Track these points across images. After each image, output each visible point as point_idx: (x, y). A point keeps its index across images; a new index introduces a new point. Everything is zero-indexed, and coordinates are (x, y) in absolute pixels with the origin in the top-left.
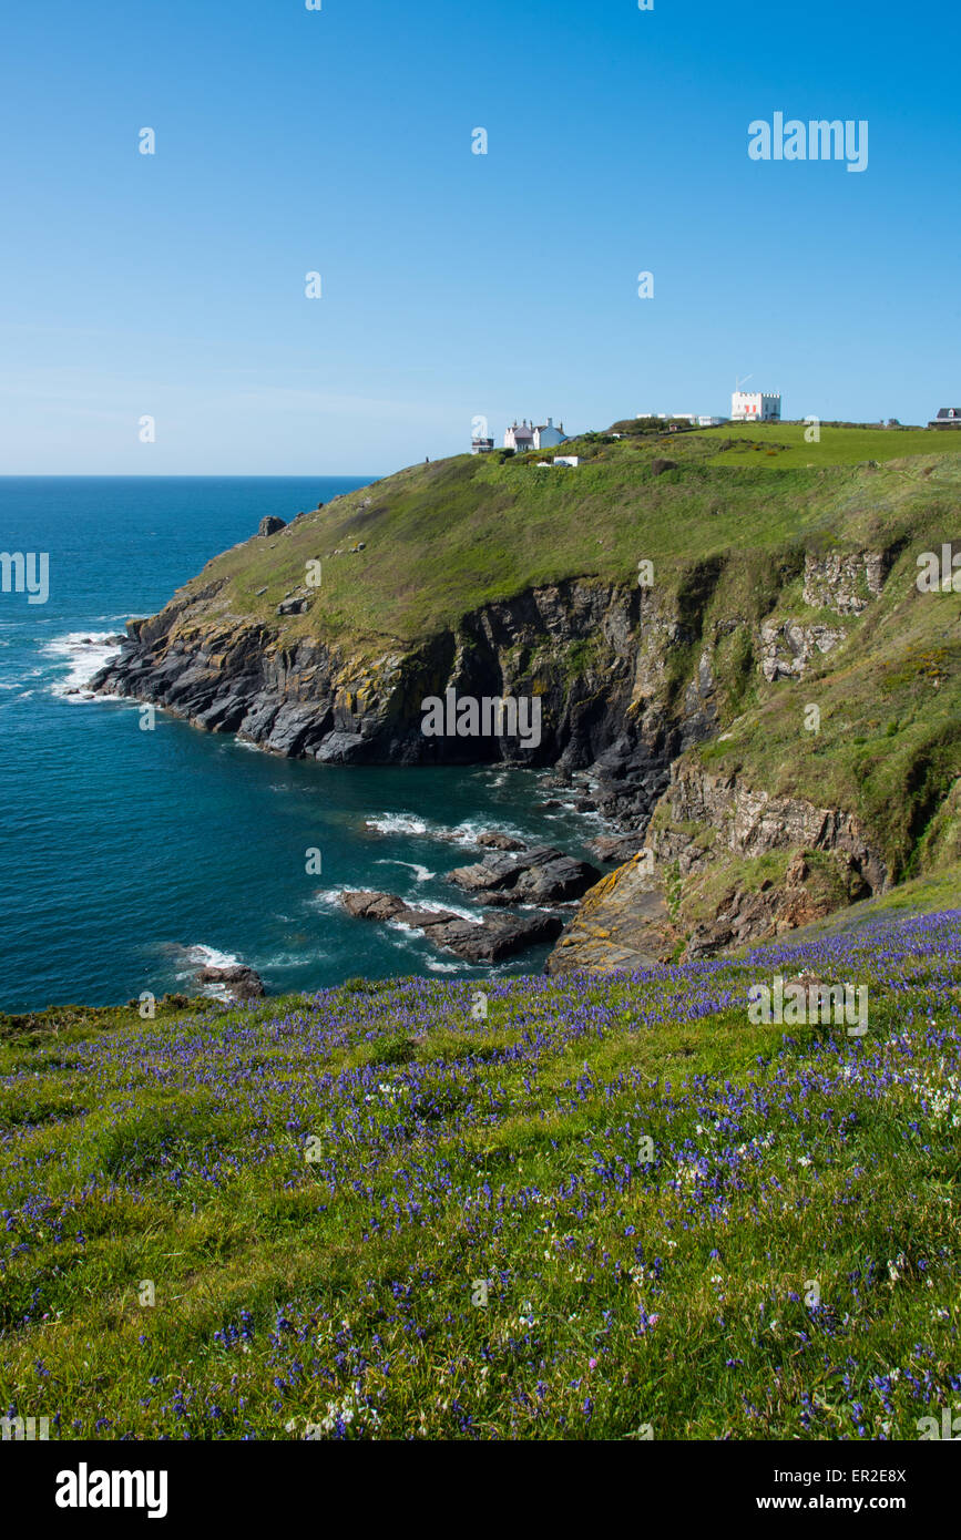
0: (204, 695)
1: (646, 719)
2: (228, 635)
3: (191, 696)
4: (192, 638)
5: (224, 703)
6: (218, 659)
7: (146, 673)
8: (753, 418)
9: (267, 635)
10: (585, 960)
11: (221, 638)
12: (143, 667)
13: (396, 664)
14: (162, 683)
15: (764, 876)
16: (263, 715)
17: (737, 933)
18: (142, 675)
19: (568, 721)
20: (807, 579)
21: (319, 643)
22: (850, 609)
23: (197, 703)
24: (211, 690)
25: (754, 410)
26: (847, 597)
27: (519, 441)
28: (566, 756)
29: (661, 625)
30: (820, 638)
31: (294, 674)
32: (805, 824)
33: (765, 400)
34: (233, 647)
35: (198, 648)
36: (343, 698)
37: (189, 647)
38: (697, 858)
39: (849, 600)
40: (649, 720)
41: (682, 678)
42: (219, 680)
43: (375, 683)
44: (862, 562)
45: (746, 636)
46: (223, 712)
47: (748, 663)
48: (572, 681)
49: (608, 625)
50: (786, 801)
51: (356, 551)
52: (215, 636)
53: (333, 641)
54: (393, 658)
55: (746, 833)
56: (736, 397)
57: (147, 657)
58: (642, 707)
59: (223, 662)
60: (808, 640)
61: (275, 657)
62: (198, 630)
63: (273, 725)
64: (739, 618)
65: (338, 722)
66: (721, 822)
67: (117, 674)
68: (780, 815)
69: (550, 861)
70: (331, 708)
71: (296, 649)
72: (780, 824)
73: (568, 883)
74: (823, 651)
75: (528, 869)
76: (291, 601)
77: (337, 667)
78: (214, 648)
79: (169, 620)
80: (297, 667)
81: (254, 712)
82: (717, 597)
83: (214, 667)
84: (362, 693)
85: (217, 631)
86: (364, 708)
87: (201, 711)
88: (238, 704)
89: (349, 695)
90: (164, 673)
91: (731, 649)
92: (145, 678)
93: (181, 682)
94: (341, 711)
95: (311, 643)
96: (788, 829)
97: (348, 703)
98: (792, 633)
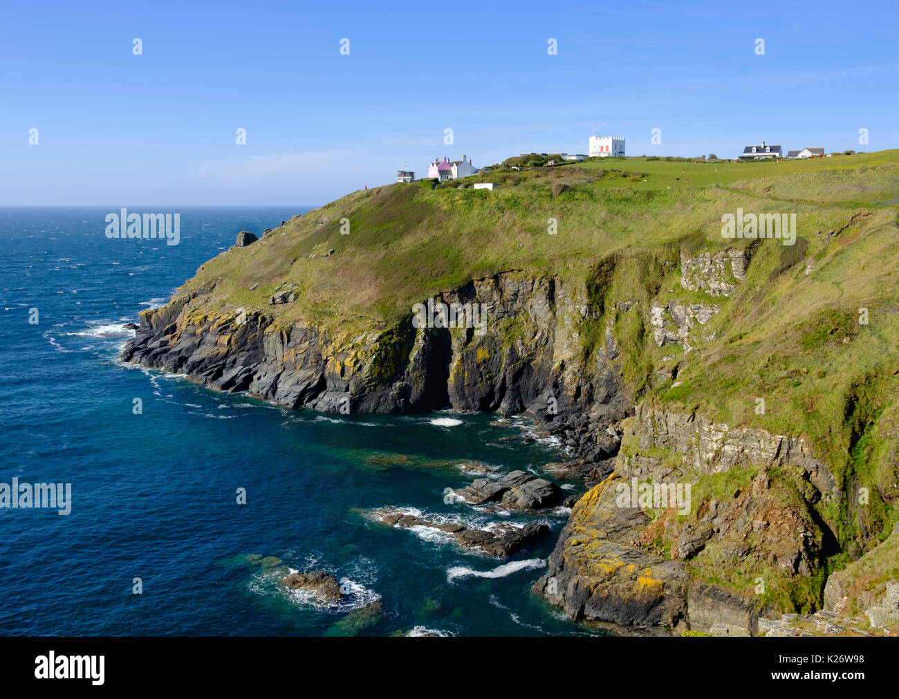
0: (216, 366)
1: (568, 376)
2: (232, 320)
3: (206, 367)
4: (201, 324)
5: (234, 372)
6: (224, 339)
7: (166, 351)
8: (607, 155)
9: (264, 319)
10: (593, 556)
11: (226, 322)
12: (161, 346)
13: (375, 339)
14: (180, 359)
15: (733, 488)
16: (267, 380)
17: (718, 531)
18: (162, 353)
19: (504, 378)
20: (683, 270)
21: (310, 325)
22: (720, 291)
23: (211, 372)
24: (221, 363)
25: (607, 149)
26: (718, 282)
27: (441, 172)
28: (504, 405)
29: (574, 305)
30: (697, 313)
31: (290, 348)
32: (762, 446)
33: (614, 141)
34: (237, 329)
35: (207, 331)
36: (335, 366)
37: (199, 331)
38: (667, 475)
39: (719, 284)
40: (569, 377)
41: (593, 346)
42: (227, 355)
43: (359, 354)
44: (728, 257)
45: (639, 313)
46: (233, 379)
47: (642, 333)
48: (506, 350)
49: (531, 306)
50: (745, 430)
51: (327, 255)
52: (222, 321)
53: (320, 324)
54: (372, 334)
55: (711, 455)
56: (592, 140)
57: (162, 339)
58: (563, 367)
59: (229, 341)
60: (689, 315)
61: (274, 334)
62: (206, 317)
63: (276, 388)
64: (633, 300)
65: (330, 384)
66: (686, 447)
67: (141, 352)
68: (741, 440)
69: (525, 482)
70: (323, 374)
71: (291, 329)
72: (740, 447)
73: (543, 498)
74: (701, 323)
75: (509, 489)
76: (281, 293)
77: (327, 342)
78: (221, 331)
79: (175, 311)
80: (291, 344)
81: (259, 379)
82: (614, 284)
83: (221, 345)
84: (348, 363)
85: (223, 317)
86: (351, 373)
87: (215, 379)
88: (245, 372)
89: (338, 363)
90: (180, 351)
91: (629, 324)
92: (165, 355)
93: (195, 357)
94: (332, 376)
95: (304, 325)
96: (746, 451)
97: (338, 369)
98: (676, 310)
